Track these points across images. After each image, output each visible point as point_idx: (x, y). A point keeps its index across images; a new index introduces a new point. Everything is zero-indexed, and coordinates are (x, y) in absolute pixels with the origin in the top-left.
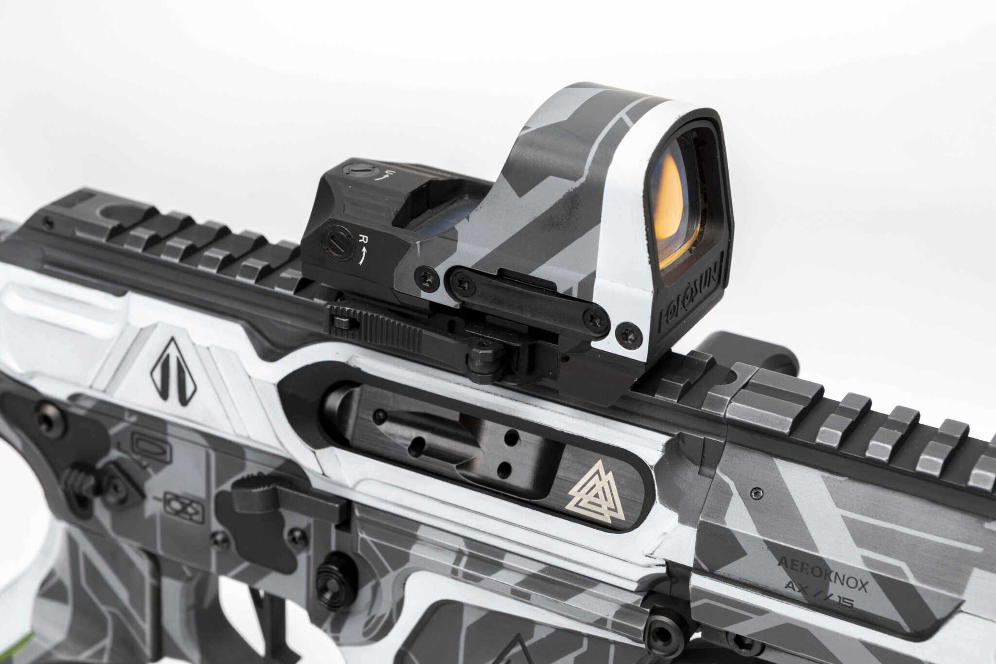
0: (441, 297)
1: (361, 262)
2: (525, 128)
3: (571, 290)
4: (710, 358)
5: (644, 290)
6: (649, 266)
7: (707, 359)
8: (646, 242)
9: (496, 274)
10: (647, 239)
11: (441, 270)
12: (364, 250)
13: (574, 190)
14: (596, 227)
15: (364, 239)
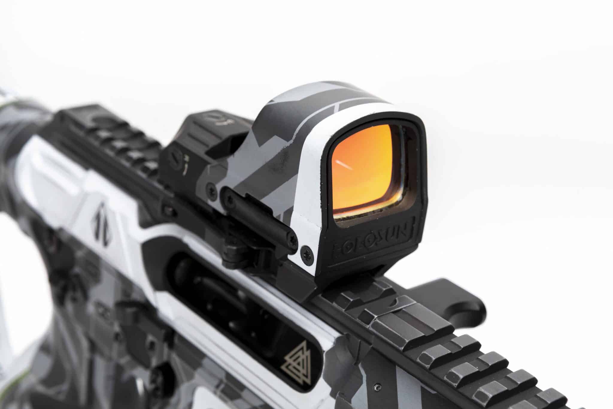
0: (217, 205)
1: (185, 173)
2: (272, 101)
3: (279, 216)
4: (388, 288)
5: (317, 226)
6: (321, 209)
7: (386, 287)
8: (320, 192)
9: (244, 196)
10: (321, 190)
11: (219, 187)
12: (186, 166)
13: (286, 147)
14: (296, 176)
15: (187, 158)
